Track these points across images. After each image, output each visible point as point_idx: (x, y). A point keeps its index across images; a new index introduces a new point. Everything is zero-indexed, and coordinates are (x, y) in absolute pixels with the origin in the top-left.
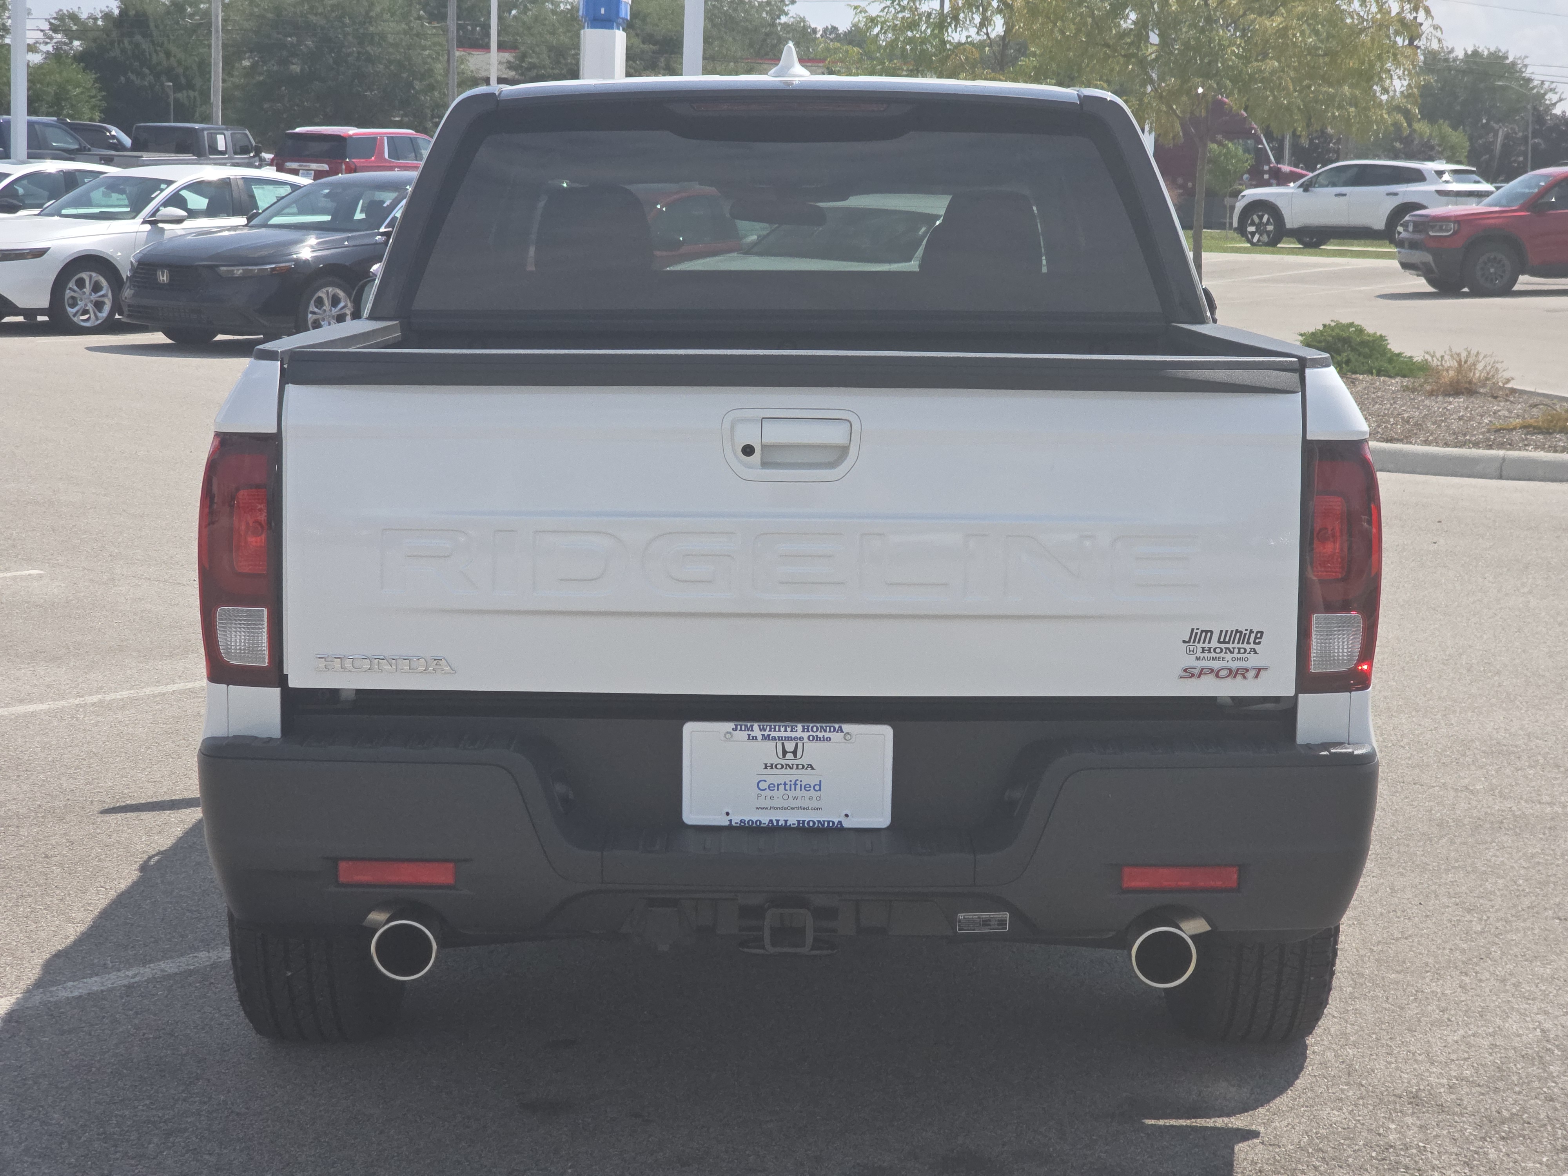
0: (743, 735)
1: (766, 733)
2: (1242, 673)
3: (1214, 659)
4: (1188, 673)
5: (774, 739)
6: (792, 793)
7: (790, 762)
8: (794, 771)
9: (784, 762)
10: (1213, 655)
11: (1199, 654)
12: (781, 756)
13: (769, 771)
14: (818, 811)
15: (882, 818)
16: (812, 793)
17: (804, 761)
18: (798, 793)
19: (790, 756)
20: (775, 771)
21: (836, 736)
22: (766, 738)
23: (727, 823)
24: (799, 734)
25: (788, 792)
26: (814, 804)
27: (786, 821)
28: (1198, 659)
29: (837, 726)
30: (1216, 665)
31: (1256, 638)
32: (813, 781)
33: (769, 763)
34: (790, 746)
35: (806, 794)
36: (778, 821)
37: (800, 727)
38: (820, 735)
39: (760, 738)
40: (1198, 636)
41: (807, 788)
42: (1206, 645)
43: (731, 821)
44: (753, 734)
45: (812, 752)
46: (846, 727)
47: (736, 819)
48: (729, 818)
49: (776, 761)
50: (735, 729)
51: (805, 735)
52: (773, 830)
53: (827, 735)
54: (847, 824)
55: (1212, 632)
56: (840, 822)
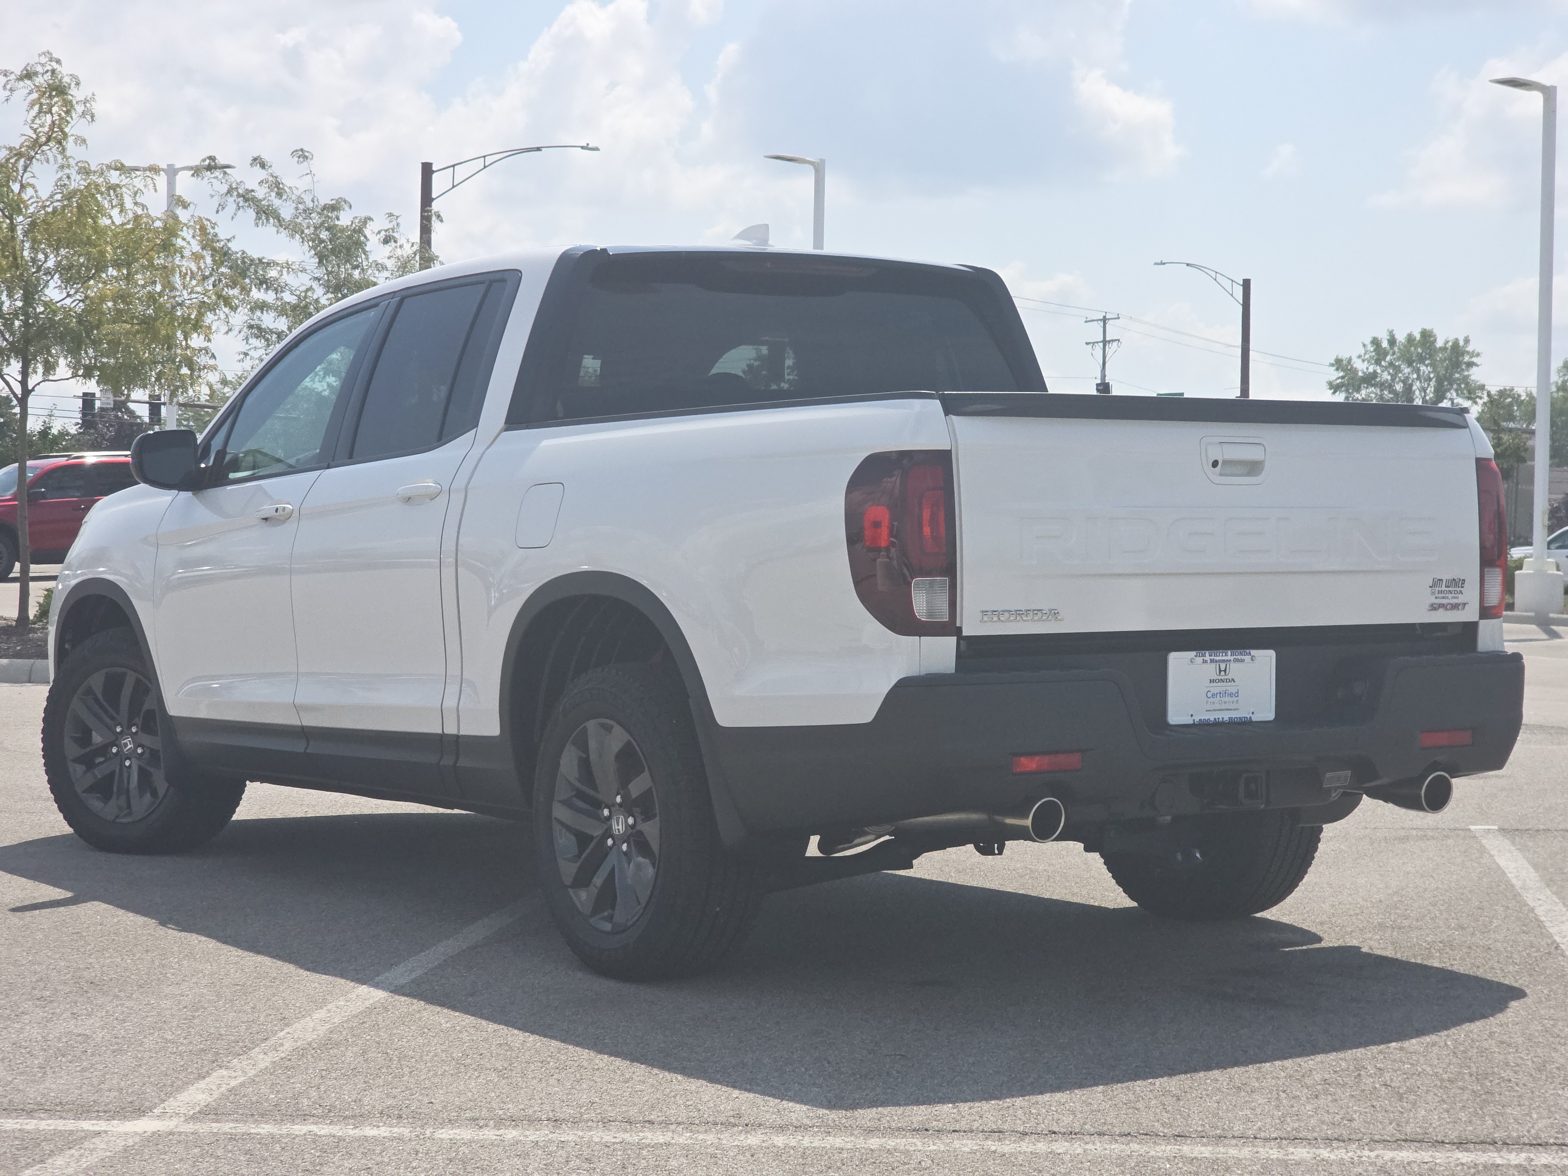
0: (1199, 660)
1: (1212, 658)
2: (1455, 607)
3: (1443, 598)
4: (1434, 608)
5: (1216, 661)
6: (1224, 699)
7: (1223, 678)
8: (1225, 684)
9: (1220, 678)
10: (1443, 595)
11: (1437, 595)
12: (1218, 673)
13: (1212, 684)
14: (1236, 711)
15: (1270, 715)
16: (1235, 699)
17: (1230, 677)
18: (1227, 699)
19: (1223, 673)
20: (1215, 684)
21: (1247, 658)
22: (1212, 661)
23: (1192, 722)
24: (1229, 658)
25: (1222, 699)
26: (1234, 706)
27: (1223, 718)
28: (1436, 598)
29: (1248, 651)
30: (1444, 601)
31: (1462, 584)
32: (1234, 690)
33: (1212, 679)
34: (1223, 667)
35: (1231, 699)
36: (1219, 718)
37: (1229, 653)
38: (1239, 657)
39: (1209, 661)
40: (1437, 582)
41: (1231, 695)
42: (1440, 589)
43: (1194, 720)
44: (1205, 659)
45: (1235, 670)
46: (1253, 652)
47: (1197, 719)
48: (1193, 718)
49: (1216, 677)
50: (1196, 656)
51: (1232, 658)
52: (1217, 724)
53: (1243, 657)
54: (1255, 718)
55: (1442, 580)
56: (1250, 717)
